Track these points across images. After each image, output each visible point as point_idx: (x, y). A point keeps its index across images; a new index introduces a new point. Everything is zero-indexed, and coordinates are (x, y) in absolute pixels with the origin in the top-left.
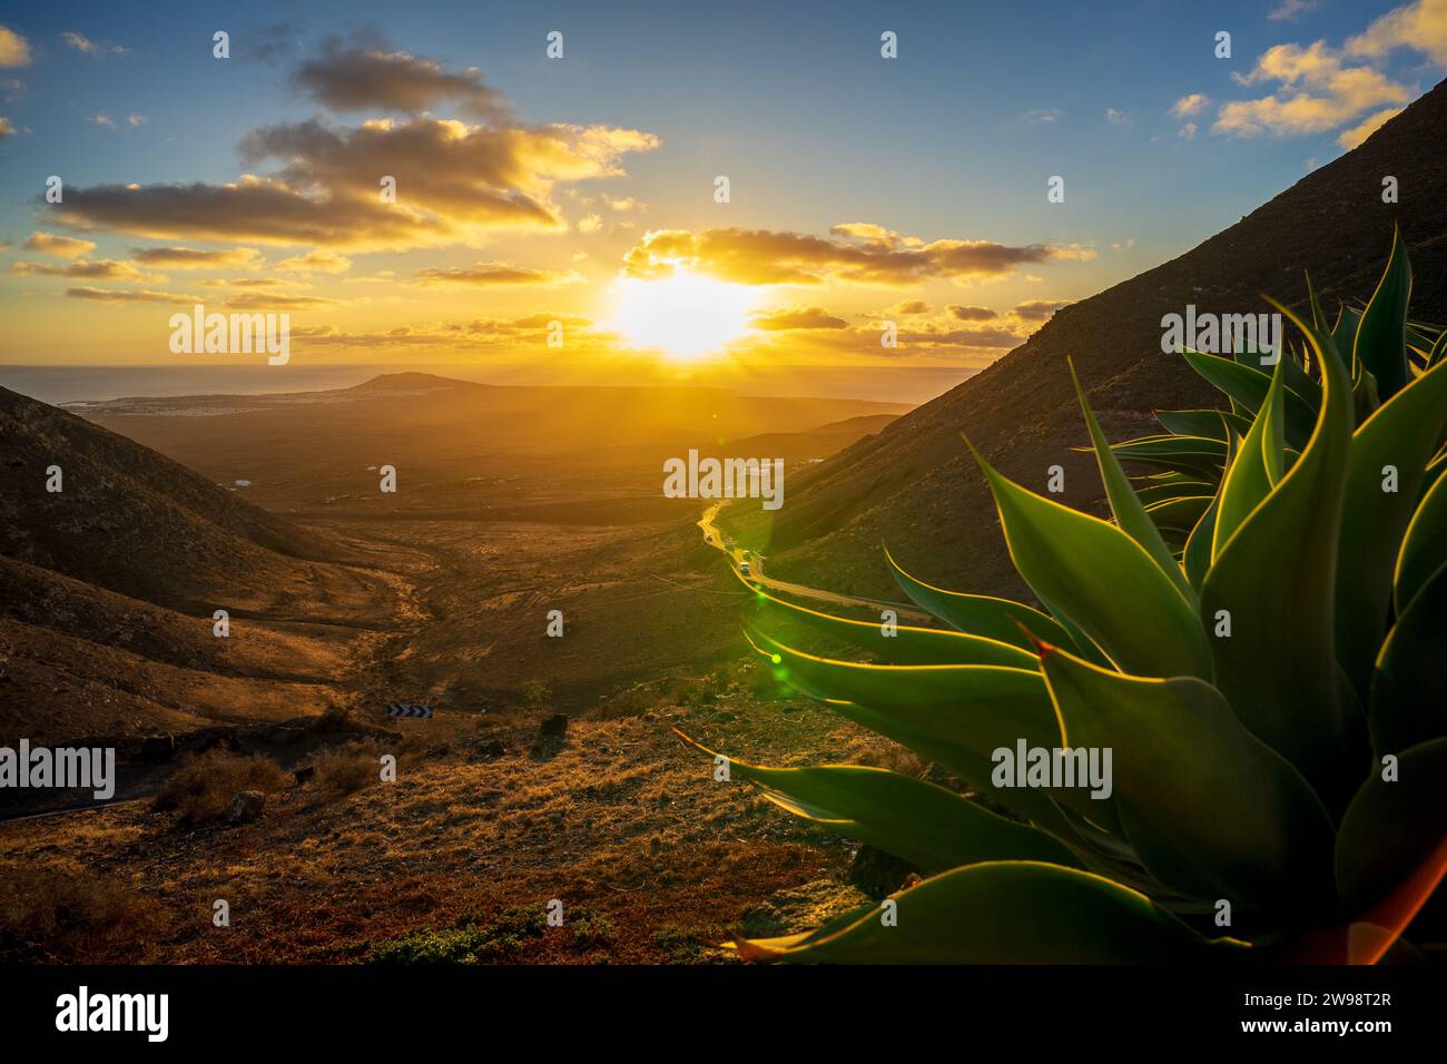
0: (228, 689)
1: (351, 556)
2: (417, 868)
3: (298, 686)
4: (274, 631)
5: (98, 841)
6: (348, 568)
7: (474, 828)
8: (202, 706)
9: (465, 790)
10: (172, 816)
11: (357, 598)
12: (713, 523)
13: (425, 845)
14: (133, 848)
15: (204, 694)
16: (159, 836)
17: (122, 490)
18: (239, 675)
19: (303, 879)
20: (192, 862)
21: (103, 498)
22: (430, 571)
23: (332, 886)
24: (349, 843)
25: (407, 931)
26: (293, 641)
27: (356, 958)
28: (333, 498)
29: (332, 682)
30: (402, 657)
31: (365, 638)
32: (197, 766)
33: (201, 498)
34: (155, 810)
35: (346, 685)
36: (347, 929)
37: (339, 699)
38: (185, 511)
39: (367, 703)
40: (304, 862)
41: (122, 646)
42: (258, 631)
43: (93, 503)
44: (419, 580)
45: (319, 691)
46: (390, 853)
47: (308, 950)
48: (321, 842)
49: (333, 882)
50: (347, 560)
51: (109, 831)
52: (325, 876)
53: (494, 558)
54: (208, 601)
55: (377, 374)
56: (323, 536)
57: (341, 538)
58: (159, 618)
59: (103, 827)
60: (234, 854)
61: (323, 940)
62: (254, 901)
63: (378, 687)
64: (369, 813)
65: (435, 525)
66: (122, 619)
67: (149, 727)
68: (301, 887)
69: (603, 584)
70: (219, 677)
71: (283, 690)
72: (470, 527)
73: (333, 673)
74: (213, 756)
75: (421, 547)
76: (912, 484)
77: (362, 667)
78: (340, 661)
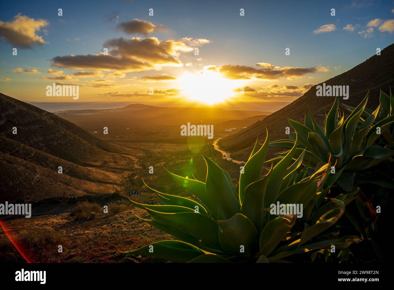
0: (91, 185)
1: (122, 151)
2: (130, 234)
3: (108, 185)
4: (103, 170)
5: (56, 223)
6: (122, 155)
7: (145, 224)
8: (85, 189)
9: (143, 214)
10: (73, 217)
11: (123, 162)
12: (217, 144)
13: (132, 228)
14: (64, 225)
15: (85, 186)
16: (70, 222)
17: (66, 134)
18: (94, 182)
19: (103, 235)
20: (77, 229)
21: (62, 136)
22: (142, 156)
23: (109, 237)
24: (114, 227)
25: (125, 249)
26: (107, 173)
27: (113, 255)
28: (118, 136)
29: (117, 184)
30: (135, 178)
31: (126, 173)
32: (80, 205)
33: (85, 136)
34: (70, 216)
35: (120, 185)
36: (112, 248)
37: (119, 189)
38: (81, 139)
39: (125, 190)
40: (103, 231)
41: (66, 173)
42: (99, 170)
43: (59, 137)
44: (139, 158)
45: (114, 186)
46: (124, 230)
47: (102, 252)
48: (108, 226)
49: (109, 236)
50: (121, 152)
51: (59, 221)
52: (108, 234)
53: (159, 153)
54: (87, 162)
55: (130, 104)
56: (115, 146)
57: (120, 147)
58: (75, 166)
59: (58, 220)
60: (87, 228)
61: (105, 250)
62: (91, 240)
63: (129, 186)
64: (120, 219)
65: (144, 144)
66: (66, 167)
67: (72, 194)
68: (102, 237)
69: (187, 160)
70: (89, 182)
71: (105, 186)
72: (153, 144)
73: (117, 182)
74: (84, 203)
75: (140, 149)
76: (271, 134)
77: (124, 180)
78: (119, 179)
